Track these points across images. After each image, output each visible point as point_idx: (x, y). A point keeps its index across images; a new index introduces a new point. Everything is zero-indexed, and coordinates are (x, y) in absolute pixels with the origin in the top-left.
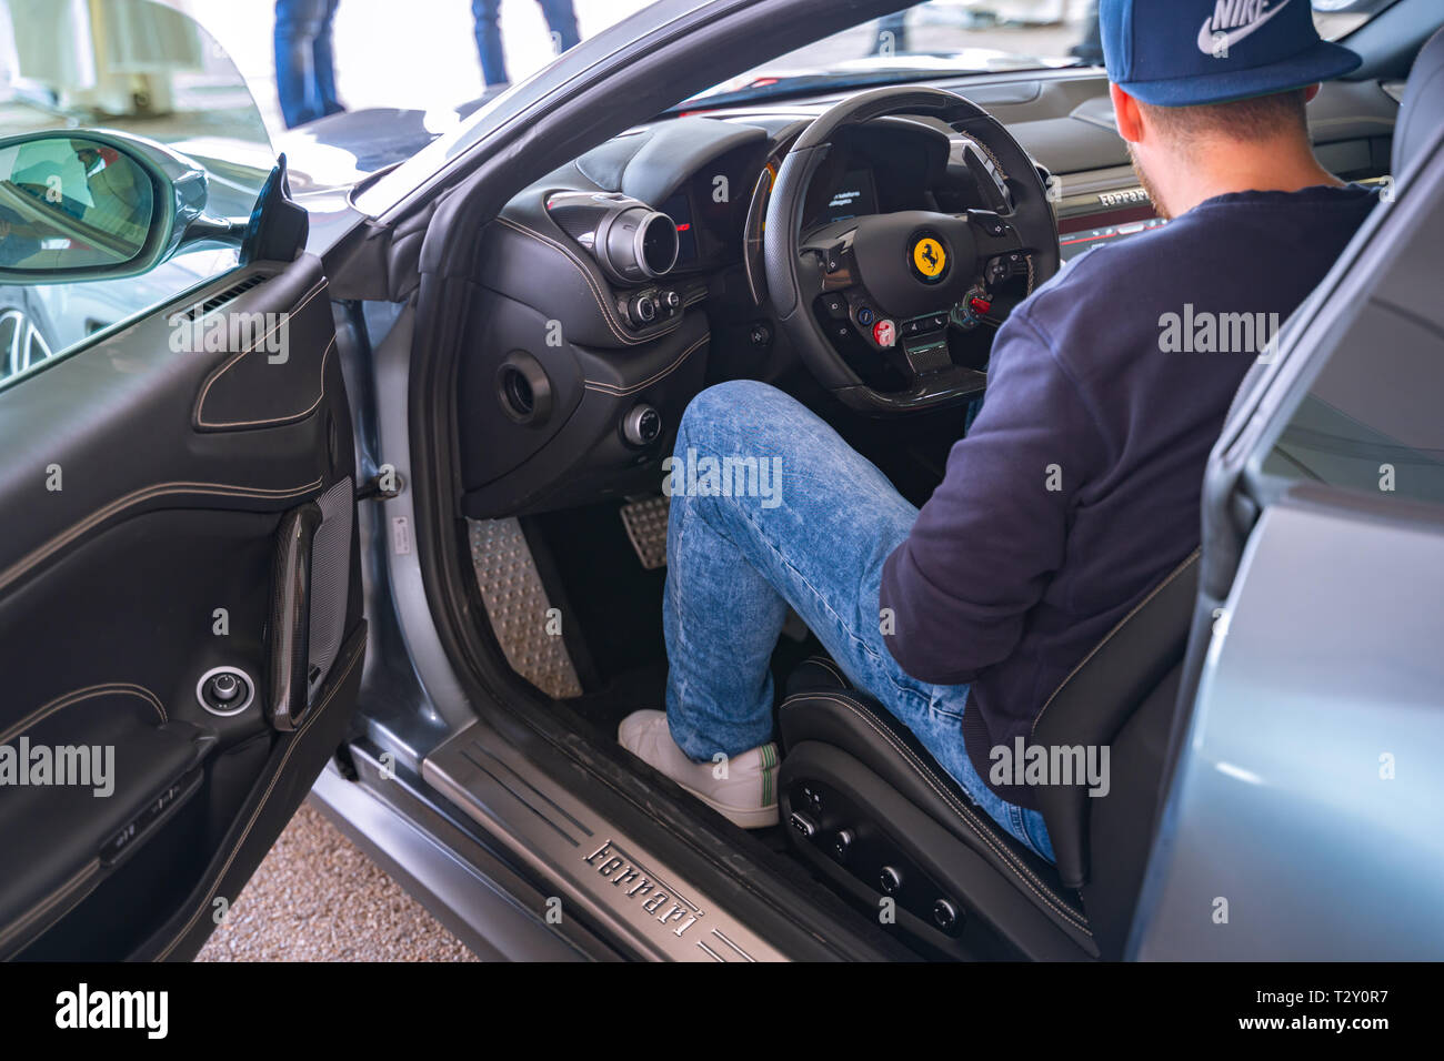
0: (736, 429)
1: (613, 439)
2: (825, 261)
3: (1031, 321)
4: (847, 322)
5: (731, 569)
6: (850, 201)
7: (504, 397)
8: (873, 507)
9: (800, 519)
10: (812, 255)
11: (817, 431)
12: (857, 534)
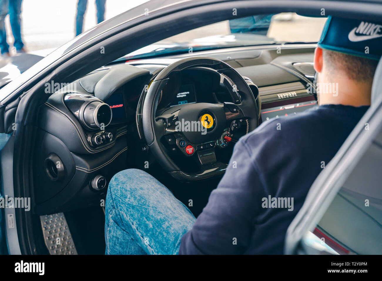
0: (128, 189)
1: (87, 188)
2: (166, 123)
3: (246, 145)
4: (175, 146)
5: (127, 243)
6: (185, 95)
7: (48, 171)
8: (180, 221)
9: (151, 226)
10: (161, 120)
11: (160, 190)
12: (173, 232)
